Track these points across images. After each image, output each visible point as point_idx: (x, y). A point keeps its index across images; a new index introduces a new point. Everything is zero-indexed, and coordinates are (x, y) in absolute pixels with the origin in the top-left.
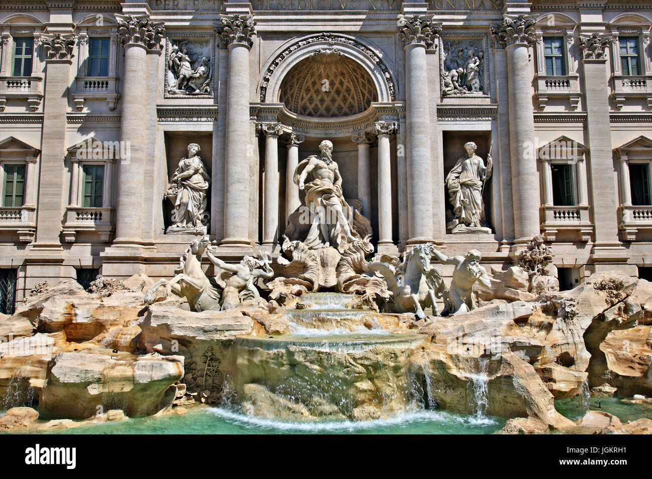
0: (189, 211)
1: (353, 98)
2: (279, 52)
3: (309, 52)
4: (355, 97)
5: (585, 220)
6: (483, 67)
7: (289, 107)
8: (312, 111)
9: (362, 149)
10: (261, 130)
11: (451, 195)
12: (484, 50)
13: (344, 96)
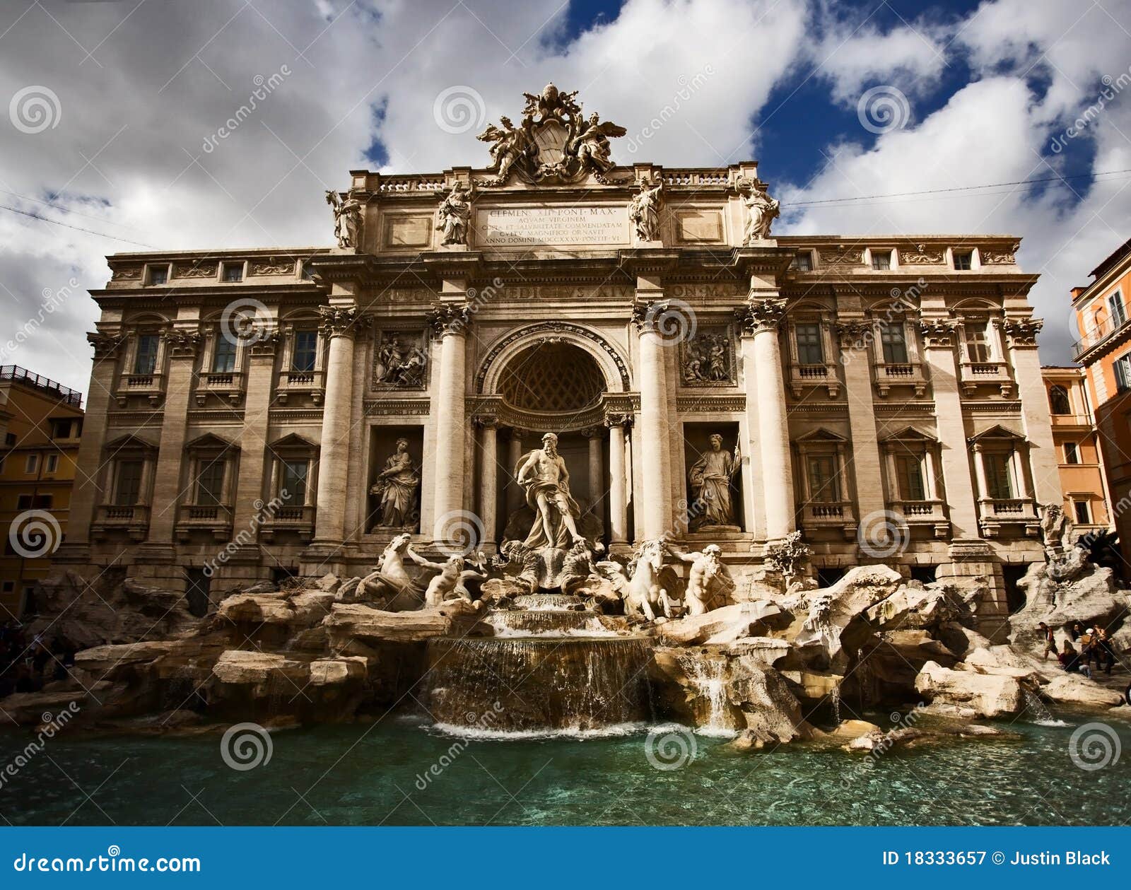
0: (396, 509)
1: (583, 390)
2: (499, 342)
3: (531, 341)
4: (585, 388)
5: (848, 517)
6: (728, 355)
7: (511, 400)
8: (537, 405)
9: (593, 444)
10: (478, 422)
11: (694, 490)
12: (729, 338)
13: (573, 388)
